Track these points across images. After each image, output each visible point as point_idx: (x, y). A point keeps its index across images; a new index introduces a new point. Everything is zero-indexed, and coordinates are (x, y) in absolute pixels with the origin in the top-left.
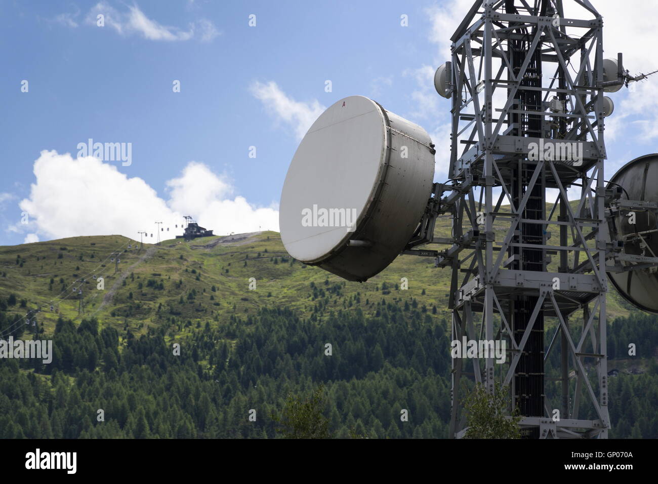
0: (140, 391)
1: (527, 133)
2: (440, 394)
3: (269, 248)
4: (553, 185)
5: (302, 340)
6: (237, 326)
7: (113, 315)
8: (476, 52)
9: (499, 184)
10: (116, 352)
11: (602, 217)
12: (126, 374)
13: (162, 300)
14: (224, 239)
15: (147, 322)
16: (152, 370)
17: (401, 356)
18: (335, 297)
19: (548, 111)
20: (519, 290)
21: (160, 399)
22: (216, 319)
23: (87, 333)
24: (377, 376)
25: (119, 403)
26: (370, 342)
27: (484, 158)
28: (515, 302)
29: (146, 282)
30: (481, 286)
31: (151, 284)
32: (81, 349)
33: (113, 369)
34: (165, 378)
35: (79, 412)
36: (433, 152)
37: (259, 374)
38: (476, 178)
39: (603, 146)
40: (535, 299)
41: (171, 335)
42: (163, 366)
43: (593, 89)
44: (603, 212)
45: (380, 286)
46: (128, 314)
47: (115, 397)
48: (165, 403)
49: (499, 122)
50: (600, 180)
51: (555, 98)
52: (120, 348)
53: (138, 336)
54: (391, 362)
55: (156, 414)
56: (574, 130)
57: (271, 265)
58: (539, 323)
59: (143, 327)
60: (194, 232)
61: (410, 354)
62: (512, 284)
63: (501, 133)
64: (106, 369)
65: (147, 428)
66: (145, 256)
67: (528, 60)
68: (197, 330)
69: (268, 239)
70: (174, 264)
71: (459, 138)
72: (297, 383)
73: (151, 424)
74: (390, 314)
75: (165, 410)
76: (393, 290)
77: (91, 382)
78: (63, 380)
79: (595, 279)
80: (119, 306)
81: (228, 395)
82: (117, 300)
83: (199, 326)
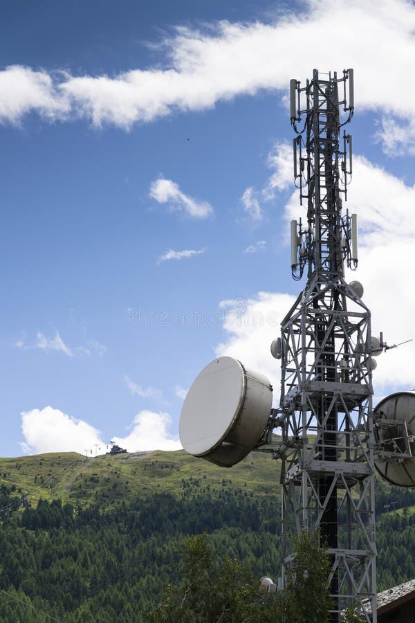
0: (85, 540)
1: (326, 379)
2: (255, 542)
3: (158, 460)
4: (342, 410)
5: (177, 512)
6: (141, 504)
7: (70, 497)
8: (296, 332)
9: (309, 410)
10: (72, 518)
11: (371, 429)
12: (77, 530)
13: (98, 489)
14: (133, 455)
15: (89, 501)
16: (92, 528)
17: (233, 521)
18: (195, 487)
19: (338, 366)
20: (323, 472)
21: (97, 544)
22: (128, 500)
23: (55, 507)
24: (219, 532)
25: (74, 547)
26: (215, 513)
27: (302, 394)
28: (320, 480)
29: (89, 479)
30: (300, 470)
31: (92, 479)
32: (52, 515)
33: (70, 528)
34: (99, 532)
35: (51, 551)
36: (272, 390)
37: (152, 531)
38: (297, 405)
39: (371, 387)
40: (332, 478)
41: (103, 508)
42: (98, 526)
43: (365, 354)
44: (372, 426)
45: (221, 481)
46: (79, 496)
47: (71, 544)
48: (99, 546)
49: (310, 373)
50: (370, 407)
51: (342, 359)
52: (74, 516)
53: (84, 509)
54: (227, 524)
55: (94, 553)
56: (353, 378)
57: (159, 469)
58: (334, 493)
59: (87, 503)
60: (116, 450)
61: (238, 520)
62: (319, 469)
63: (311, 379)
64: (66, 528)
65: (89, 561)
66: (88, 464)
67: (326, 337)
68: (117, 506)
69: (158, 455)
70: (105, 469)
71: (286, 383)
72: (174, 536)
73: (91, 559)
74: (227, 497)
75: (99, 550)
76: (228, 484)
77: (57, 535)
78: (42, 534)
79: (368, 466)
80: (74, 492)
81: (135, 542)
82: (72, 489)
83: (119, 503)
